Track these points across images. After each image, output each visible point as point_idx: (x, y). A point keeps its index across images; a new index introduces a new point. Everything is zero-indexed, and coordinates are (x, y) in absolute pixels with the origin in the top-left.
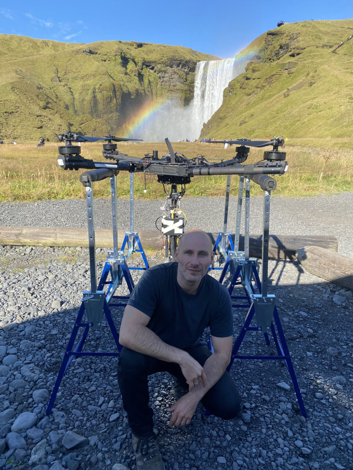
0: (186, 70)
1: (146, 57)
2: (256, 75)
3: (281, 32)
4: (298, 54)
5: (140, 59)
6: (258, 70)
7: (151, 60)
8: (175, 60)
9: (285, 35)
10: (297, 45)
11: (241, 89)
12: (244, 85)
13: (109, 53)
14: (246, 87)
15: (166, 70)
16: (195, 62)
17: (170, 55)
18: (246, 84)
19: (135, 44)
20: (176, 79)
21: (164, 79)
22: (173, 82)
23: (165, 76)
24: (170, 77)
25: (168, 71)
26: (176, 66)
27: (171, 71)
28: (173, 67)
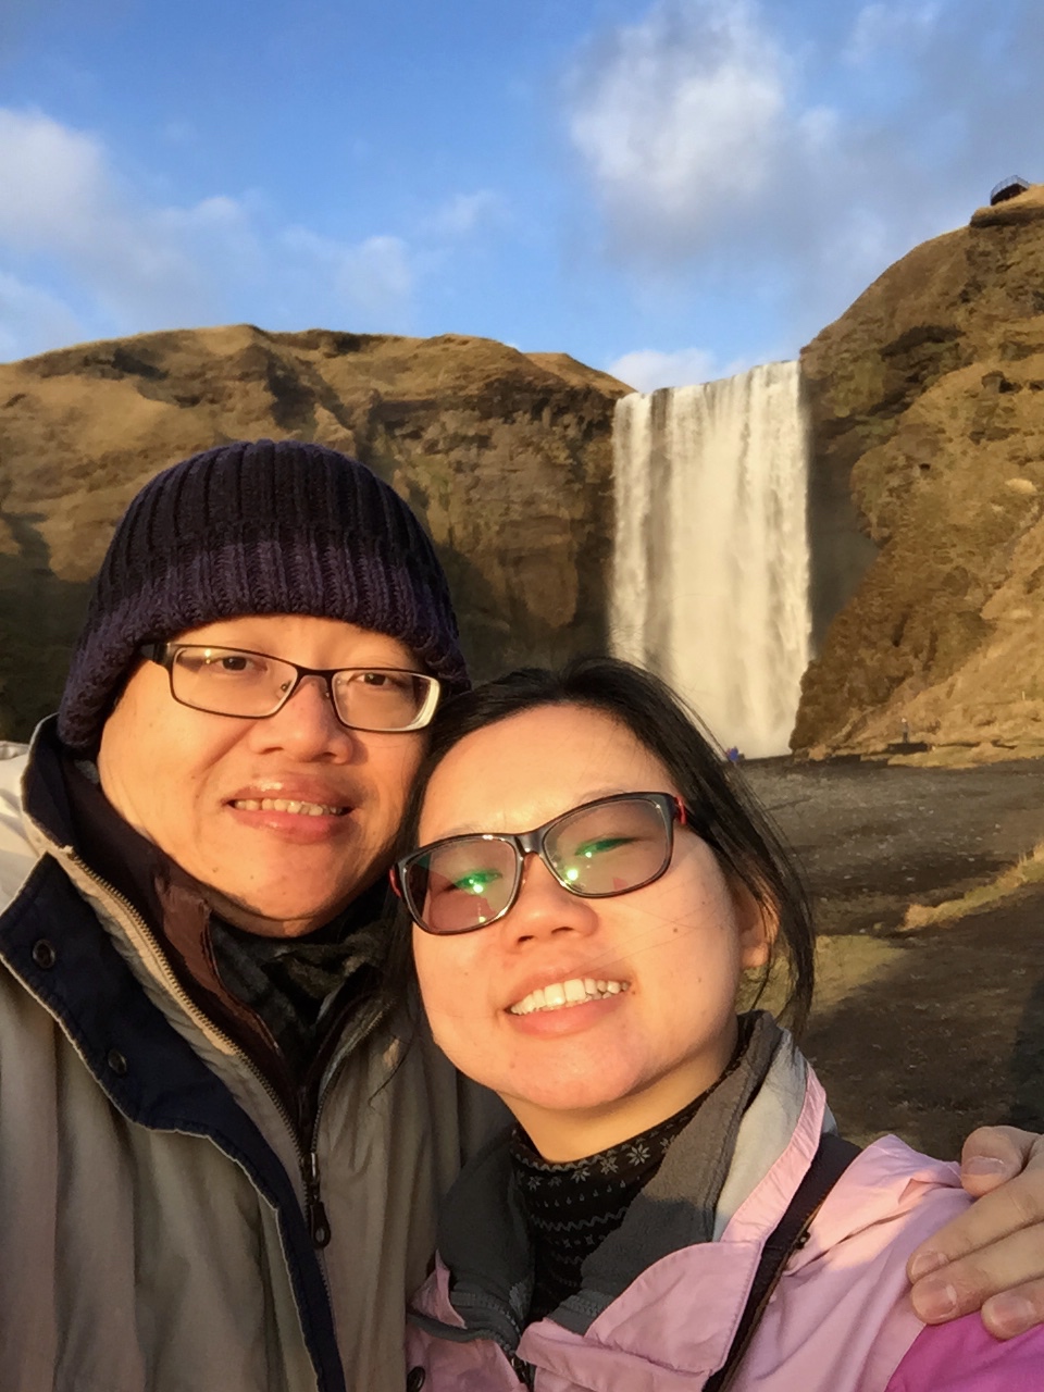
0: (572, 432)
1: (383, 387)
5: (358, 395)
7: (406, 398)
8: (519, 390)
11: (983, 441)
12: (999, 416)
13: (211, 369)
14: (1007, 427)
15: (485, 433)
16: (608, 396)
17: (498, 368)
18: (1010, 411)
19: (324, 341)
20: (534, 471)
21: (477, 473)
22: (518, 487)
23: (479, 461)
24: (504, 462)
25: (494, 440)
26: (526, 418)
27: (509, 438)
28: (514, 421)
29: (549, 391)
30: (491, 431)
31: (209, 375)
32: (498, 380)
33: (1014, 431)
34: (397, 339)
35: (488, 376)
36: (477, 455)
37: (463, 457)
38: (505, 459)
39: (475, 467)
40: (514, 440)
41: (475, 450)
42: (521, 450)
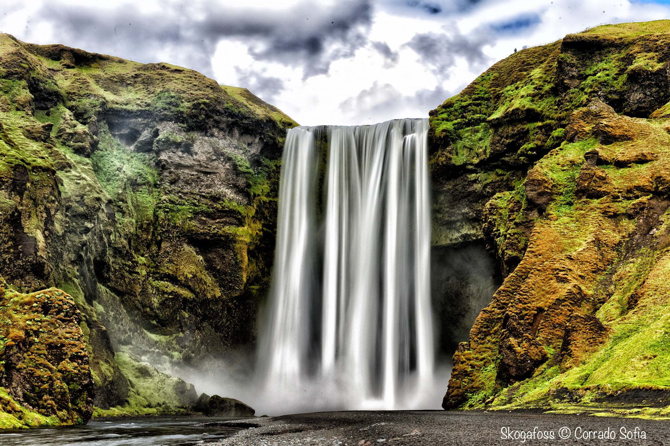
0: (253, 149)
6: (625, 138)
11: (584, 198)
12: (596, 182)
15: (189, 142)
16: (281, 126)
19: (65, 54)
20: (223, 175)
21: (180, 172)
22: (208, 186)
23: (182, 162)
24: (201, 166)
25: (196, 148)
26: (221, 134)
27: (207, 148)
28: (212, 135)
29: (241, 116)
34: (121, 61)
36: (180, 157)
37: (170, 157)
38: (202, 163)
39: (179, 166)
40: (211, 150)
41: (180, 154)
42: (214, 158)
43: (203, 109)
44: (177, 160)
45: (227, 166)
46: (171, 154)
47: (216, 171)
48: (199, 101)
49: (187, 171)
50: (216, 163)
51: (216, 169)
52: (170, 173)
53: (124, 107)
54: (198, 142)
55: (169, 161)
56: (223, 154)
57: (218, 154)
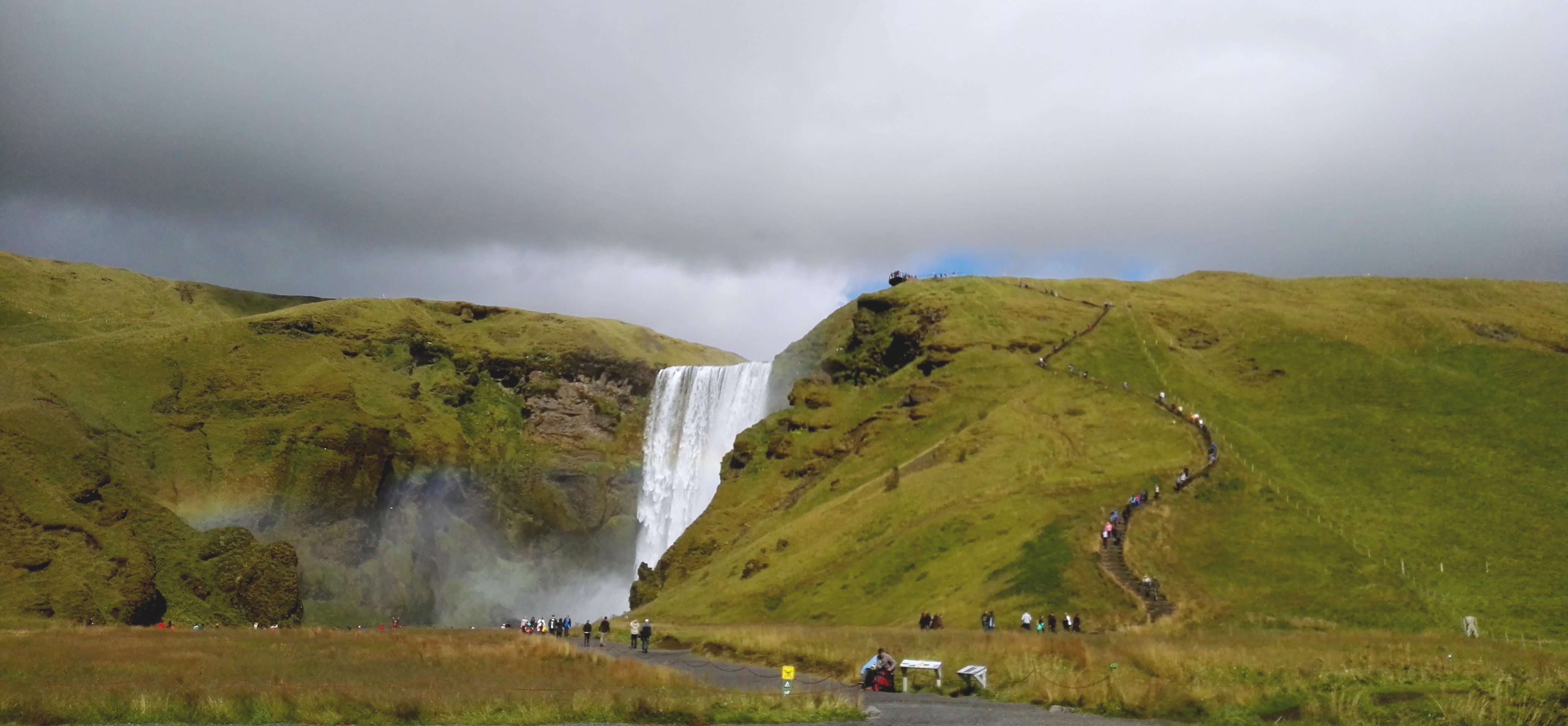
0: (621, 391)
1: (495, 349)
2: (819, 416)
3: (897, 301)
4: (941, 364)
5: (476, 353)
6: (828, 404)
7: (510, 357)
8: (583, 361)
9: (907, 310)
10: (938, 339)
11: (773, 458)
12: (782, 445)
13: (373, 332)
14: (786, 452)
15: (554, 388)
16: (652, 367)
17: (572, 345)
18: (789, 443)
19: (464, 311)
20: (586, 416)
21: (545, 414)
22: (573, 426)
23: (548, 406)
24: (566, 409)
25: (560, 393)
26: (587, 379)
27: (572, 392)
28: (579, 381)
29: (608, 363)
30: (559, 386)
31: (370, 337)
32: (571, 353)
33: (787, 455)
34: (517, 313)
35: (565, 350)
36: (546, 402)
37: (535, 403)
38: (566, 406)
39: (544, 410)
40: (575, 394)
41: (545, 399)
42: (579, 401)
43: (568, 358)
44: (542, 404)
45: (591, 407)
46: (536, 400)
47: (580, 413)
48: (566, 352)
49: (552, 413)
50: (581, 405)
51: (581, 410)
52: (536, 416)
53: (506, 357)
54: (563, 388)
55: (534, 406)
56: (587, 398)
57: (583, 396)
